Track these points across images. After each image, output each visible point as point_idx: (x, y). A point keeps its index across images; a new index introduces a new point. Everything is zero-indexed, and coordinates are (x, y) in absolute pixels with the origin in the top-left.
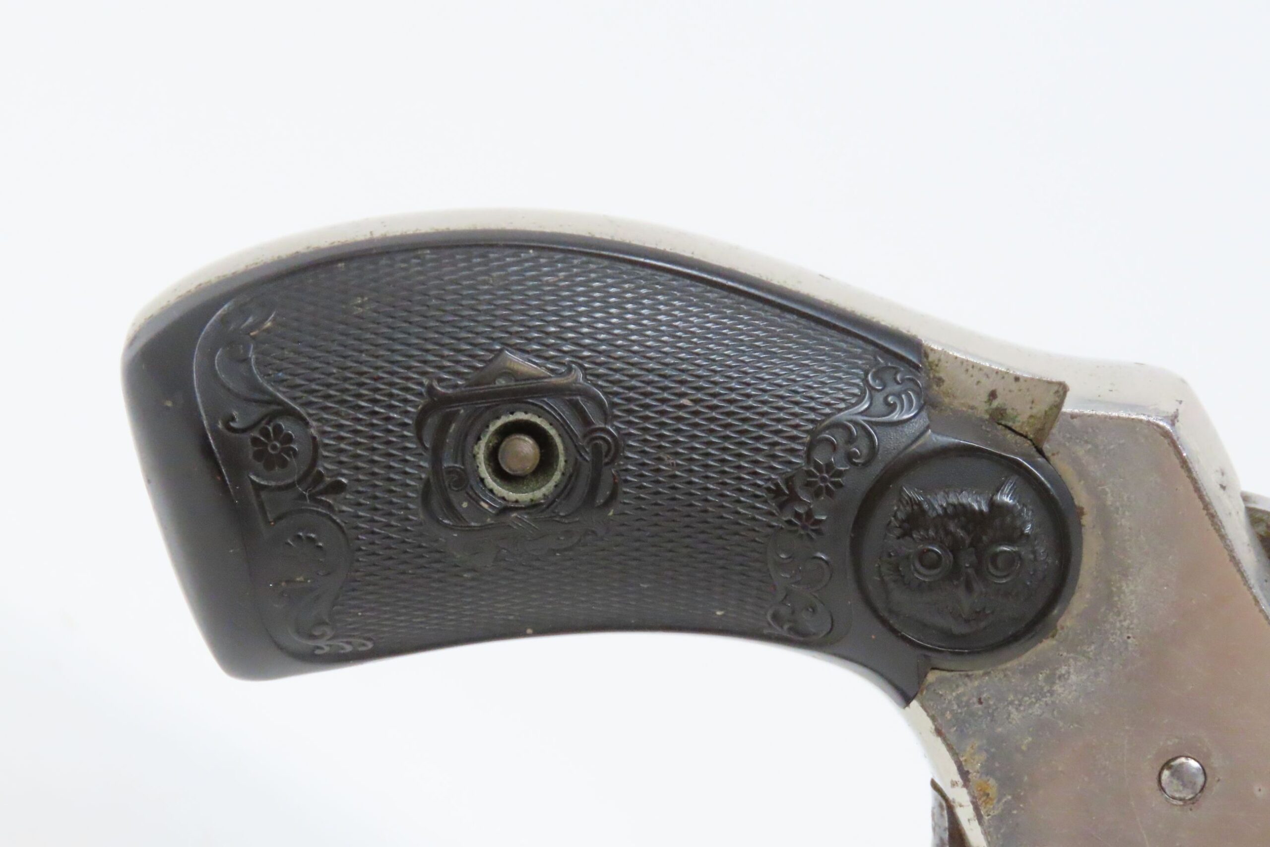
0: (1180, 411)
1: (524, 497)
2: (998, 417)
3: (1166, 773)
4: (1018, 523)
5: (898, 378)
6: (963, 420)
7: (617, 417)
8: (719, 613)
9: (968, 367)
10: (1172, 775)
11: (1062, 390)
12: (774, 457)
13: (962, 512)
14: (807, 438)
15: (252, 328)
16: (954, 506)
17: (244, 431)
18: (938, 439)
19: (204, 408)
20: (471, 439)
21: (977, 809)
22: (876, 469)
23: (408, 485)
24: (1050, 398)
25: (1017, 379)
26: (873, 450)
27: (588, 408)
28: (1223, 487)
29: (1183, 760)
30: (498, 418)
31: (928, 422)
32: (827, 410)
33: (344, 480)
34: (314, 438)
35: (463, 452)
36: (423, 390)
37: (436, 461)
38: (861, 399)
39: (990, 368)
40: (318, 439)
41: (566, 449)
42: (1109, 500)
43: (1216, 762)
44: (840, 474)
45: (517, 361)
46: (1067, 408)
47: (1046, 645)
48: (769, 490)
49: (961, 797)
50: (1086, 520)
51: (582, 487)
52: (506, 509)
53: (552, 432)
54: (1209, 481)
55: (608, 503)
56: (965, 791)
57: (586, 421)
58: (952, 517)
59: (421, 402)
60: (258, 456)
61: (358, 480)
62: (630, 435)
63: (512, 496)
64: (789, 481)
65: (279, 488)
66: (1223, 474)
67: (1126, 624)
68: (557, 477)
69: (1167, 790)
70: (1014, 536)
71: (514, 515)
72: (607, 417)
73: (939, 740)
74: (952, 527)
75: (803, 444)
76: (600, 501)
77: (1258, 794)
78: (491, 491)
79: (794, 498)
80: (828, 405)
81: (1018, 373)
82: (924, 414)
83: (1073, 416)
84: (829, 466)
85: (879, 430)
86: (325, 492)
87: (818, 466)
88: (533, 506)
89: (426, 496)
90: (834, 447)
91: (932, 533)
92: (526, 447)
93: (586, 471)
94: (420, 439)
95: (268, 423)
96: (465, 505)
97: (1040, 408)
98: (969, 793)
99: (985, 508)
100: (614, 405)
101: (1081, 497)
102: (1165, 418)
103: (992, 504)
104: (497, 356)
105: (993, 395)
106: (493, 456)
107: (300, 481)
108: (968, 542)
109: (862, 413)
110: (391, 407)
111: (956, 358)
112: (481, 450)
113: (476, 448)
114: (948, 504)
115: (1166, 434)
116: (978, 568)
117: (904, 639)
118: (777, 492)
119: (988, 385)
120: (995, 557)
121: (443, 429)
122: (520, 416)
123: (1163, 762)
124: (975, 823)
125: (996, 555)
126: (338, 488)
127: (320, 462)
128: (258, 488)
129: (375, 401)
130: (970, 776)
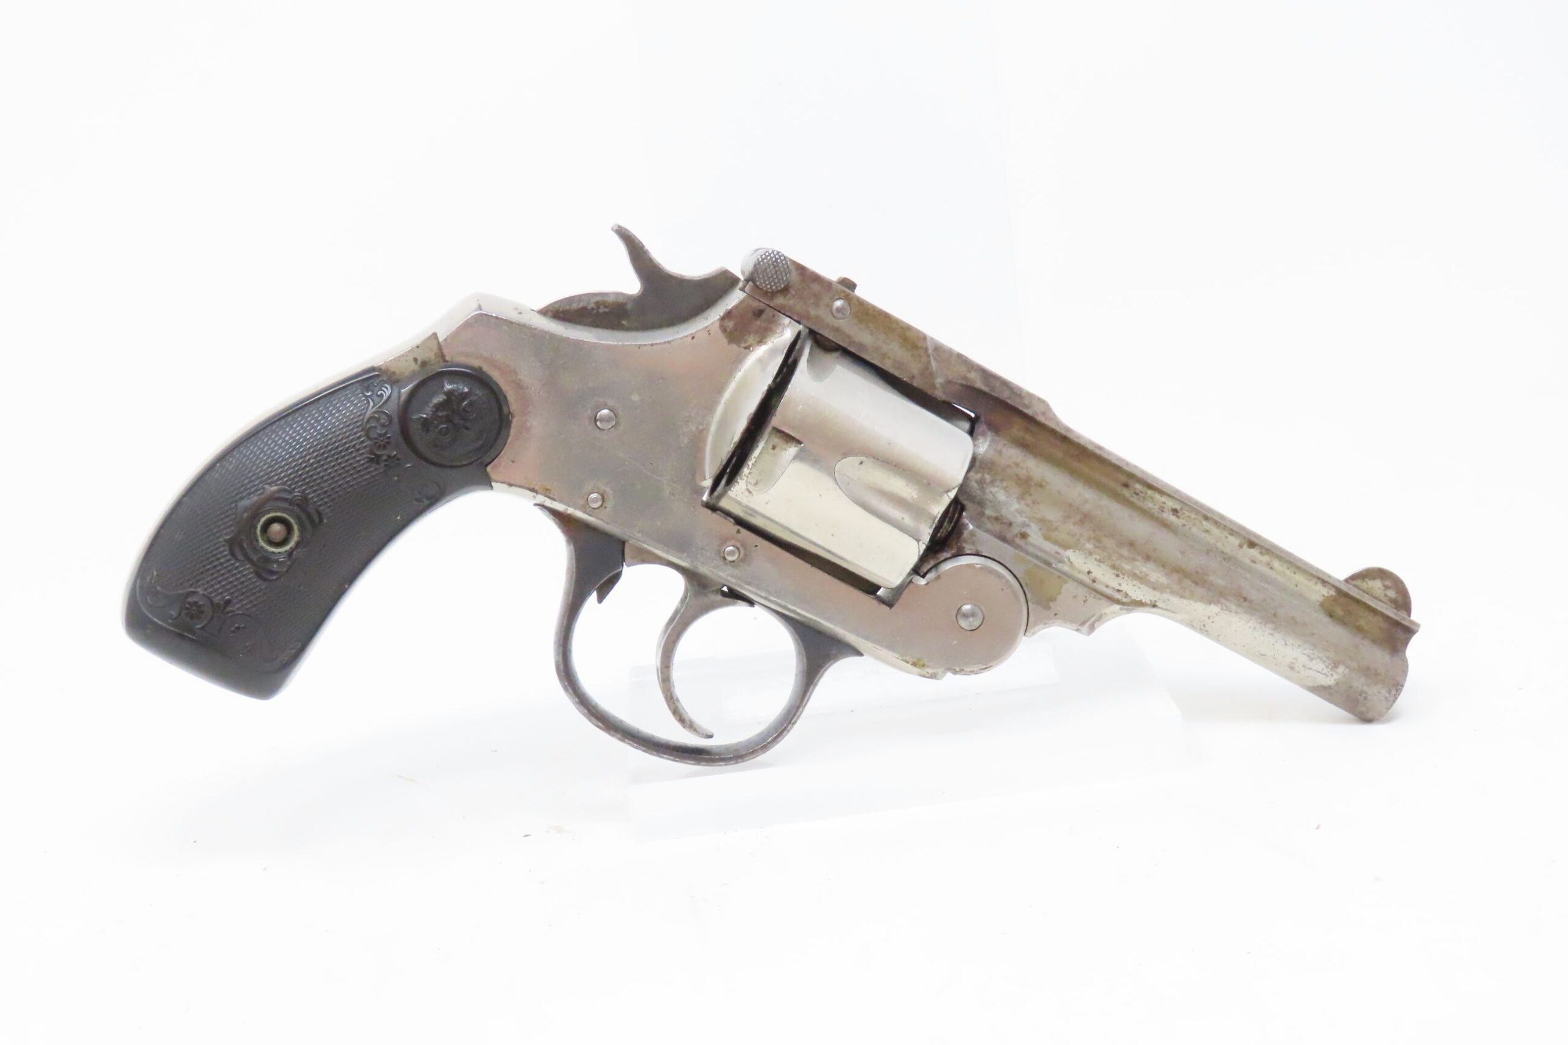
0: (481, 304)
1: (292, 544)
2: (424, 364)
3: (598, 423)
4: (460, 391)
5: (376, 385)
6: (414, 374)
7: (294, 488)
8: (399, 518)
9: (398, 359)
10: (600, 422)
11: (435, 336)
12: (358, 450)
13: (439, 407)
14: (363, 433)
15: (151, 579)
16: (433, 406)
17: (179, 614)
18: (405, 391)
19: (160, 620)
20: (255, 543)
21: (549, 497)
22: (396, 420)
23: (250, 578)
24: (435, 342)
25: (418, 347)
26: (390, 418)
27: (282, 495)
28: (520, 313)
29: (599, 414)
30: (257, 527)
31: (398, 389)
32: (361, 417)
33: (228, 597)
34: (204, 594)
35: (257, 549)
36: (224, 543)
37: (251, 561)
38: (369, 402)
39: (406, 352)
40: (205, 593)
41: (289, 515)
42: (485, 354)
43: (611, 403)
44: (385, 434)
45: (246, 503)
46: (441, 340)
47: (515, 422)
48: (367, 462)
49: (541, 499)
50: (485, 368)
51: (307, 523)
52: (290, 554)
53: (279, 514)
54: (513, 316)
55: (321, 520)
56: (539, 495)
57: (286, 500)
58: (437, 411)
59: (227, 548)
60: (192, 618)
61: (233, 593)
62: (304, 490)
63: (287, 548)
64: (371, 452)
65: (209, 621)
66: (516, 309)
67: (533, 389)
68: (295, 527)
69: (605, 428)
70: (463, 396)
71: (294, 553)
72: (291, 492)
73: (513, 488)
74: (440, 414)
75: (363, 436)
76: (317, 520)
77: (634, 399)
78: (279, 553)
79: (378, 457)
80: (360, 415)
81: (416, 345)
82: (395, 387)
83: (445, 340)
84: (380, 435)
85: (385, 406)
86: (224, 609)
87: (375, 439)
88: (298, 544)
89: (259, 576)
90: (375, 427)
91: (436, 422)
92: (276, 527)
93: (303, 516)
94: (237, 560)
95: (184, 605)
96: (275, 566)
97: (435, 348)
98: (542, 495)
99: (445, 397)
100: (289, 486)
101: (476, 363)
102: (476, 310)
103: (446, 394)
104: (237, 509)
105: (416, 360)
106: (271, 543)
107: (214, 612)
108: (450, 413)
109: (373, 407)
110: (218, 559)
111: (391, 360)
112: (262, 543)
113: (260, 545)
114: (431, 408)
115: (481, 315)
116: (465, 419)
117: (462, 466)
118: (371, 460)
119: (411, 358)
120: (464, 409)
121: (242, 549)
122: (263, 519)
123: (593, 421)
124: (554, 502)
125: (464, 408)
126: (228, 603)
127: (214, 600)
128: (202, 628)
129: (211, 563)
130: (536, 489)
